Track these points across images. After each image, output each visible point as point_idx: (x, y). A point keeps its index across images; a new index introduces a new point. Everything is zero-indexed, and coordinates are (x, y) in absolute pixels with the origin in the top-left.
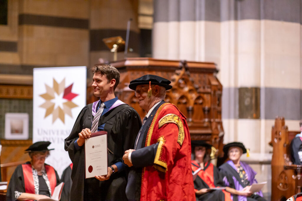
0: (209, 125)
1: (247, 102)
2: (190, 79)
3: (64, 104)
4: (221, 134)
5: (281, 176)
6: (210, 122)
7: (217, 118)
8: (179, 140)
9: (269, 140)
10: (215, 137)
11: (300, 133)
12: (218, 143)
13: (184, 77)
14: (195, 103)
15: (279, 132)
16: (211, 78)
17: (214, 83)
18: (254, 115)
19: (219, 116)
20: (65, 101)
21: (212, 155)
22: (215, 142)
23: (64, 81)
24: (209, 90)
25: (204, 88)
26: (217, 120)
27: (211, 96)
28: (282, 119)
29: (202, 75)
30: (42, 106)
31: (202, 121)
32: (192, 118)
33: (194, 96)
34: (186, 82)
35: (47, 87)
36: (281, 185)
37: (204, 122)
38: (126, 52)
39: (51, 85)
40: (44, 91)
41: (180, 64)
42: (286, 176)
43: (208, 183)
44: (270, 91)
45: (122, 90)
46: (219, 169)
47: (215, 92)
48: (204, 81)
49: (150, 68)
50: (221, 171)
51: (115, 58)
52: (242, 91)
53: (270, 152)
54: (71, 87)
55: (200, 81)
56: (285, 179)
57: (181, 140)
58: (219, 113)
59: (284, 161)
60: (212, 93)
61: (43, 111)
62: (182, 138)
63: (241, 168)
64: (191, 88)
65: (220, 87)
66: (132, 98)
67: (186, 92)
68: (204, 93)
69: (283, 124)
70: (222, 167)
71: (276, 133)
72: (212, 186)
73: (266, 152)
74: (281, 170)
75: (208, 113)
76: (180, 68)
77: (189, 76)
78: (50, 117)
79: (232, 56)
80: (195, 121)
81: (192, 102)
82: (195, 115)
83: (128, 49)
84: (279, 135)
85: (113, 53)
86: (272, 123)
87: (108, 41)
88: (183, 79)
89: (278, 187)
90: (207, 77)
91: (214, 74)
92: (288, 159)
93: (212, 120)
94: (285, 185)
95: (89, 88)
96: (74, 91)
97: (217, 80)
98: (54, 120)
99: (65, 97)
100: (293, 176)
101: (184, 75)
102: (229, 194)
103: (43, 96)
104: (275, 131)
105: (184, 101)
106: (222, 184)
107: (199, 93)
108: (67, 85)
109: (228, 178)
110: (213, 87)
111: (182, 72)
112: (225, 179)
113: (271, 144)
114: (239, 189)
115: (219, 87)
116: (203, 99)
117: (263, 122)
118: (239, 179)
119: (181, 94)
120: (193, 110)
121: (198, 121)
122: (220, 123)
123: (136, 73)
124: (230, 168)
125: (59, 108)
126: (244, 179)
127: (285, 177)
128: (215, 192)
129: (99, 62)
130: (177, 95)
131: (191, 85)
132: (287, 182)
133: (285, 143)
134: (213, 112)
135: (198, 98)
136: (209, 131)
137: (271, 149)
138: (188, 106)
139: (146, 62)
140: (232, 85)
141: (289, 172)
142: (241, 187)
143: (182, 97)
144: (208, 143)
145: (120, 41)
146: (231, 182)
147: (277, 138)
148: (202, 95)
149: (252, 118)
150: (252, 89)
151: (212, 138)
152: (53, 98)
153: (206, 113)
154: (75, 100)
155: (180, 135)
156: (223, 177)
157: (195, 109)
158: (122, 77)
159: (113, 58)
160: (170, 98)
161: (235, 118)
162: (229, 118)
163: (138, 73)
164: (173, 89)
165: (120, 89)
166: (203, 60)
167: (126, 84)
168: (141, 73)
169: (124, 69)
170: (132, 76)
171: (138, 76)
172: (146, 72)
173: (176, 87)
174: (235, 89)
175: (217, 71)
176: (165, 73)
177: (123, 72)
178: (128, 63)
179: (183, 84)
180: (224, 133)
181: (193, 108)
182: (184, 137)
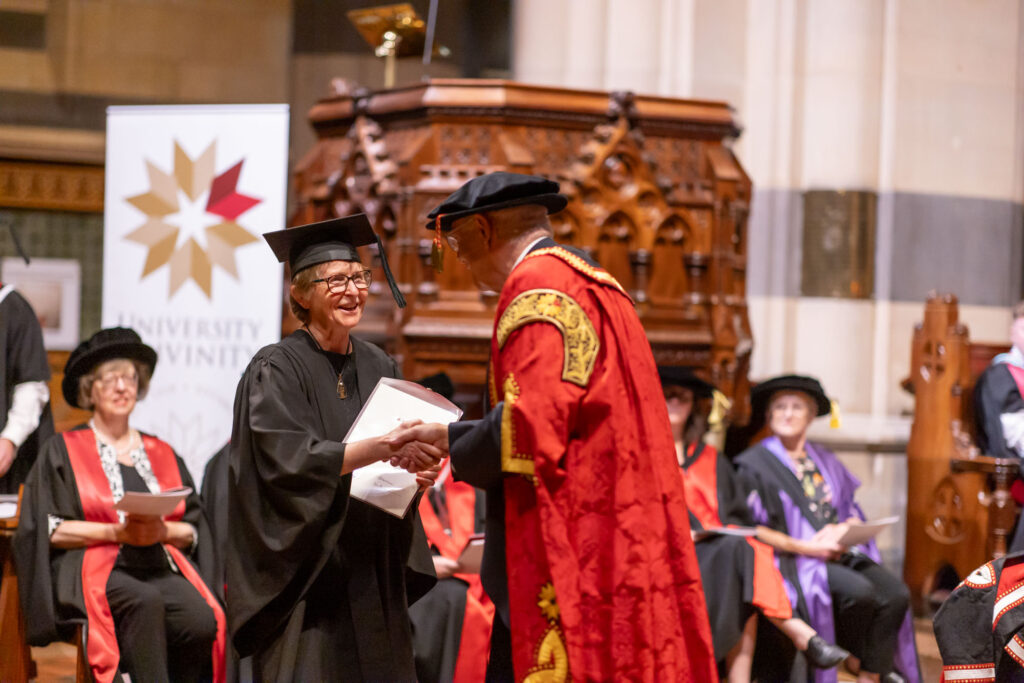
0: (704, 316)
1: (831, 239)
2: (645, 156)
3: (211, 230)
4: (742, 347)
5: (938, 495)
6: (707, 305)
7: (731, 291)
8: (570, 370)
9: (904, 370)
10: (722, 355)
11: (1006, 349)
12: (731, 377)
13: (622, 149)
14: (660, 241)
15: (938, 345)
16: (713, 153)
17: (725, 171)
18: (854, 287)
19: (737, 286)
20: (214, 220)
21: (715, 417)
22: (724, 374)
23: (211, 152)
24: (707, 197)
25: (690, 187)
26: (731, 299)
27: (713, 216)
28: (949, 301)
29: (685, 144)
30: (134, 236)
31: (679, 302)
32: (646, 290)
33: (655, 214)
34: (631, 165)
35: (152, 170)
36: (938, 523)
37: (688, 305)
38: (427, 58)
39: (166, 164)
40: (141, 185)
41: (610, 106)
42: (956, 492)
43: (699, 510)
44: (912, 206)
45: (410, 189)
46: (736, 467)
47: (726, 202)
48: (692, 166)
49: (510, 117)
50: (741, 471)
51: (390, 81)
52: (815, 204)
53: (905, 414)
54: (234, 173)
55: (676, 164)
56: (954, 503)
57: (583, 368)
58: (740, 274)
59: (953, 443)
60: (718, 205)
61: (139, 254)
63: (810, 465)
64: (647, 186)
65: (743, 188)
67: (629, 202)
68: (690, 206)
69: (953, 316)
70: (743, 458)
71: (928, 349)
72: (710, 522)
73: (890, 412)
74: (940, 472)
75: (701, 274)
76: (612, 119)
77: (640, 145)
78: (162, 274)
79: (787, 82)
80: (657, 300)
81: (648, 235)
82: (656, 281)
83: (435, 47)
84: (938, 354)
85: (384, 58)
86: (915, 313)
87: (369, 18)
88: (619, 156)
89: (929, 530)
90: (702, 150)
91: (727, 143)
92: (965, 438)
93: (715, 299)
94: (953, 523)
95: (297, 180)
96: (245, 186)
97: (735, 162)
98: (174, 287)
99: (212, 206)
100: (982, 496)
101: (622, 142)
102: (769, 551)
103: (138, 202)
104: (923, 341)
105: (622, 231)
106: (743, 517)
107: (674, 204)
108: (222, 166)
109: (763, 496)
110: (721, 187)
111: (616, 132)
112: (753, 499)
113: (909, 386)
114: (800, 536)
115: (741, 187)
116: (687, 227)
117: (883, 308)
118: (800, 500)
119: (614, 208)
120: (649, 264)
121: (666, 300)
122: (742, 310)
123: (459, 130)
124: (773, 461)
125: (193, 244)
126: (817, 503)
127: (953, 497)
128: (722, 542)
129: (334, 89)
130: (597, 211)
131: (648, 179)
132: (959, 515)
133: (958, 383)
134: (719, 273)
135: (670, 222)
136: (703, 337)
137: (908, 401)
138: (632, 247)
139: (496, 97)
140: (783, 182)
141: (968, 482)
142: (806, 528)
143: (616, 218)
144: (700, 375)
145: (407, 18)
146: (773, 511)
147: (928, 366)
148: (682, 212)
149: (847, 294)
150: (849, 194)
151: (713, 358)
152: (172, 209)
153: (696, 273)
154: (247, 219)
155: (571, 355)
156: (747, 493)
157: (659, 260)
158: (411, 143)
159: (382, 79)
160: (577, 221)
161: (788, 293)
162: (768, 292)
163: (467, 133)
164: (585, 191)
165: (403, 183)
166: (684, 92)
167: (425, 167)
168: (478, 131)
169: (419, 115)
170: (448, 142)
171: (467, 142)
172: (495, 129)
173: (594, 183)
174: (793, 194)
175: (735, 132)
176: (558, 136)
177: (416, 127)
178: (434, 96)
179: (619, 173)
180: (753, 344)
181: (650, 257)
182: (593, 354)
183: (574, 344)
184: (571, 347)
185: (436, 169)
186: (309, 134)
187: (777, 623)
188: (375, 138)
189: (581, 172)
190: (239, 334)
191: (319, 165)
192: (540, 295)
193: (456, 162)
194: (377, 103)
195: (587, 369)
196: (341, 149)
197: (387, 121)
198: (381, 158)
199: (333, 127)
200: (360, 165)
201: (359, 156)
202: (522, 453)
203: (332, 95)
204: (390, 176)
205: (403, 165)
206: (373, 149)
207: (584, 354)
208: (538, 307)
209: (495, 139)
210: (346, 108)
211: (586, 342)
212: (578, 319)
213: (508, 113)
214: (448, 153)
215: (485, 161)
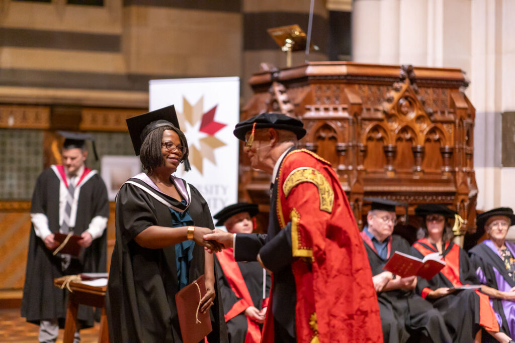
0: (452, 178)
2: (419, 98)
3: (202, 140)
4: (472, 193)
6: (453, 172)
7: (466, 165)
8: (323, 205)
10: (461, 197)
12: (466, 208)
13: (407, 94)
14: (428, 140)
16: (454, 95)
17: (460, 104)
19: (469, 162)
20: (203, 135)
21: (455, 228)
22: (462, 207)
23: (201, 101)
24: (452, 117)
25: (443, 113)
26: (465, 169)
27: (455, 126)
29: (440, 91)
31: (439, 171)
32: (421, 165)
33: (425, 127)
34: (412, 102)
37: (443, 172)
38: (307, 52)
39: (179, 108)
41: (401, 73)
43: (451, 277)
46: (470, 255)
48: (443, 102)
49: (350, 80)
50: (472, 256)
51: (289, 63)
54: (213, 112)
55: (435, 101)
57: (329, 203)
58: (470, 156)
60: (457, 121)
62: (328, 200)
63: (508, 254)
64: (420, 113)
65: (470, 112)
66: (318, 131)
67: (412, 121)
68: (443, 122)
70: (473, 250)
72: (456, 283)
75: (449, 156)
76: (402, 79)
77: (416, 92)
79: (492, 58)
80: (427, 170)
81: (422, 137)
82: (426, 160)
83: (311, 46)
85: (286, 52)
87: (277, 32)
88: (406, 98)
90: (448, 93)
91: (461, 89)
93: (457, 169)
95: (244, 114)
96: (218, 118)
97: (466, 99)
99: (202, 129)
101: (407, 91)
102: (487, 297)
105: (408, 136)
106: (473, 280)
107: (434, 122)
108: (207, 108)
109: (484, 270)
110: (458, 112)
111: (404, 86)
112: (479, 271)
114: (503, 290)
115: (469, 112)
116: (442, 133)
118: (503, 271)
119: (404, 124)
120: (423, 152)
121: (432, 170)
122: (471, 174)
123: (324, 87)
124: (488, 251)
125: (194, 148)
126: (512, 273)
128: (463, 294)
129: (262, 68)
130: (395, 126)
131: (421, 109)
134: (458, 156)
135: (433, 131)
136: (452, 188)
138: (414, 144)
139: (342, 70)
140: (492, 108)
142: (507, 286)
143: (405, 129)
145: (297, 32)
146: (489, 277)
148: (439, 125)
151: (456, 199)
153: (447, 156)
154: (220, 135)
155: (323, 198)
156: (476, 269)
157: (427, 150)
158: (300, 94)
159: (286, 62)
160: (385, 131)
161: (496, 165)
162: (485, 165)
163: (328, 88)
164: (389, 116)
165: (296, 115)
166: (440, 65)
167: (308, 106)
168: (334, 87)
169: (303, 80)
170: (319, 93)
171: (329, 93)
172: (342, 86)
173: (393, 112)
174: (496, 114)
175: (466, 84)
176: (374, 89)
177: (302, 86)
178: (311, 70)
179: (406, 106)
180: (478, 191)
181: (423, 148)
182: (332, 197)
183: (323, 192)
184: (322, 194)
185: (313, 107)
186: (249, 91)
187: (492, 334)
188: (282, 92)
189: (387, 106)
190: (217, 192)
191: (255, 106)
192: (304, 170)
193: (323, 103)
194: (283, 75)
195: (331, 204)
196: (266, 98)
197: (288, 83)
198: (285, 102)
199: (262, 87)
200: (275, 106)
201: (275, 101)
202: (304, 247)
203: (261, 71)
204: (290, 111)
205: (296, 105)
206: (281, 98)
207: (328, 197)
208: (304, 175)
209: (343, 91)
210: (268, 77)
211: (328, 192)
212: (323, 181)
213: (349, 78)
214: (319, 99)
215: (337, 102)
